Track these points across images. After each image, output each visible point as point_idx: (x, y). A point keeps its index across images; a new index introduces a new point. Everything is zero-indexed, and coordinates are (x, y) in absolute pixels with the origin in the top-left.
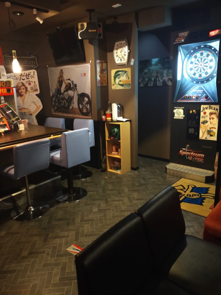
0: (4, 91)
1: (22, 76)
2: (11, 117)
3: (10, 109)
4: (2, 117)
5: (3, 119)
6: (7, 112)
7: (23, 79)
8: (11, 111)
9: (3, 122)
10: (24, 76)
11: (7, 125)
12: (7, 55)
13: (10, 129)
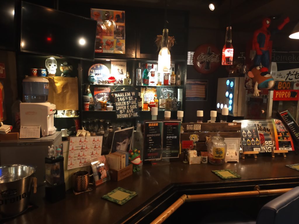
0: (287, 94)
1: (290, 75)
2: (294, 131)
3: (292, 120)
4: (286, 130)
5: (287, 134)
6: (289, 123)
7: (290, 78)
8: (293, 122)
9: (287, 138)
10: (293, 75)
11: (292, 143)
12: (273, 50)
13: (294, 150)
